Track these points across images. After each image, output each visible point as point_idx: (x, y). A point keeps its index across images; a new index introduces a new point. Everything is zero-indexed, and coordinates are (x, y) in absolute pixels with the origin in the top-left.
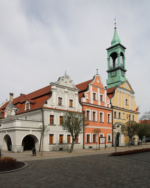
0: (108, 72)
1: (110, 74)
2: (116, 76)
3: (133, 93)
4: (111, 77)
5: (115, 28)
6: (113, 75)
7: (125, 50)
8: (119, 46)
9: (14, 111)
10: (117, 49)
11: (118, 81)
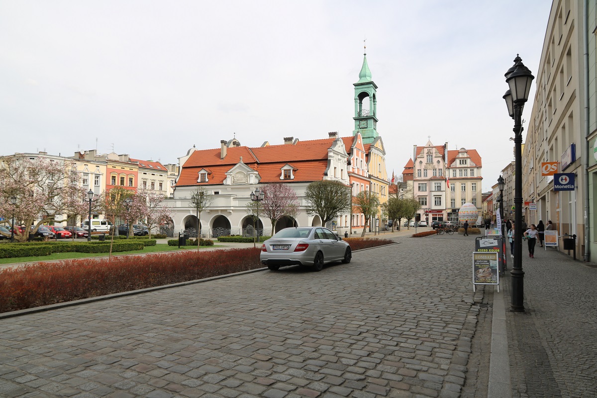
0: (355, 119)
1: (358, 123)
2: (367, 128)
3: (384, 153)
4: (360, 128)
5: (365, 54)
6: (363, 126)
7: (377, 90)
8: (372, 85)
9: (254, 176)
10: (370, 89)
11: (370, 136)
